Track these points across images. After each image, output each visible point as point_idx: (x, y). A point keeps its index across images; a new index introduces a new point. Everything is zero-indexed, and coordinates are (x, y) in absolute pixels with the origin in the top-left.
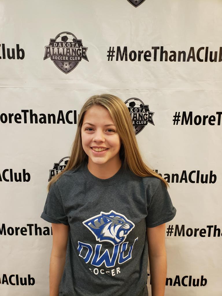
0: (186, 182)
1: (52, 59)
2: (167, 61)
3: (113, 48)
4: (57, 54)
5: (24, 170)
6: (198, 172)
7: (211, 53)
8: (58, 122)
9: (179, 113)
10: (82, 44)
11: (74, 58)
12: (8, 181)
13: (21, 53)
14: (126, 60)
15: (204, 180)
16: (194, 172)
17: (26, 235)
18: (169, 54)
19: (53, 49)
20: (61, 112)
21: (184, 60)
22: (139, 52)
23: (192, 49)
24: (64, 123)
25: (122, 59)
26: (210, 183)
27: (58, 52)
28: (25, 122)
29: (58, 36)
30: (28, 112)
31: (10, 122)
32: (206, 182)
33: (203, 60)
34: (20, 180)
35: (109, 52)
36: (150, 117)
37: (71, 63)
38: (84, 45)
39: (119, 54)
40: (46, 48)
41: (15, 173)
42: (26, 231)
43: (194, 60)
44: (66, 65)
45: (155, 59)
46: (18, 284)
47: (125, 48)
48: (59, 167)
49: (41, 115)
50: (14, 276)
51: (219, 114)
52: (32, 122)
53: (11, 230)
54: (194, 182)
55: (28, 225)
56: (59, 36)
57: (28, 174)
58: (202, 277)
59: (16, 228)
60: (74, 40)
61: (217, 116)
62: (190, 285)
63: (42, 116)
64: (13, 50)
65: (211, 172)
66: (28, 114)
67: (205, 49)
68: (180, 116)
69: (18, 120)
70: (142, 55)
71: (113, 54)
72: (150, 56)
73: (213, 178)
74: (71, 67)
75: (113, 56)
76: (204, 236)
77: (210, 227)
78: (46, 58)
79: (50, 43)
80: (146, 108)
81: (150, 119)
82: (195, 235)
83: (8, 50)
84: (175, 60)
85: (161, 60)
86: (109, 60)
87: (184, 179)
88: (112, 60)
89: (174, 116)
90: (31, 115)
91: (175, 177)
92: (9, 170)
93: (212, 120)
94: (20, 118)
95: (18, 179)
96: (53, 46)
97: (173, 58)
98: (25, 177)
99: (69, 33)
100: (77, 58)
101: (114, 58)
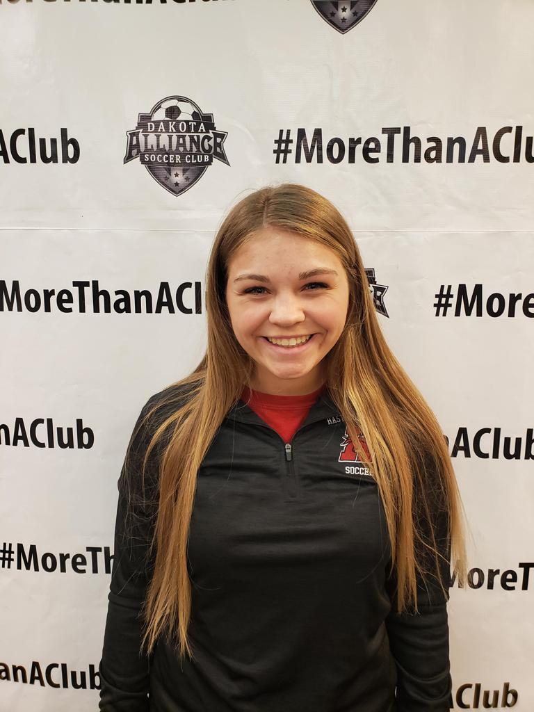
1: (143, 162)
4: (155, 148)
5: (79, 422)
11: (196, 158)
12: (42, 445)
13: (71, 148)
15: (512, 451)
19: (146, 137)
25: (309, 160)
26: (527, 458)
27: (158, 145)
29: (158, 107)
32: (517, 456)
34: (71, 445)
37: (187, 170)
40: (129, 136)
58: (507, 686)
62: (476, 705)
74: (187, 179)
78: (129, 157)
79: (138, 124)
83: (43, 141)
85: (405, 159)
92: (46, 422)
95: (66, 441)
96: (145, 130)
98: (82, 436)
100: (203, 158)
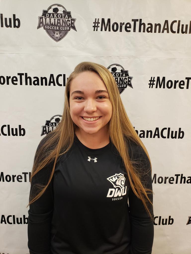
0: (159, 137)
1: (44, 28)
2: (145, 32)
3: (98, 19)
4: (49, 23)
5: (20, 126)
6: (169, 129)
7: (183, 25)
8: (50, 85)
9: (154, 78)
10: (71, 15)
11: (64, 28)
12: (6, 135)
13: (17, 22)
14: (110, 30)
15: (174, 136)
16: (166, 129)
17: (21, 181)
18: (147, 26)
19: (46, 19)
20: (52, 76)
21: (159, 32)
22: (121, 23)
23: (166, 22)
24: (54, 85)
25: (106, 30)
26: (179, 138)
28: (21, 84)
30: (24, 75)
31: (8, 84)
32: (175, 137)
33: (175, 32)
34: (16, 135)
35: (95, 23)
36: (129, 81)
37: (61, 32)
38: (73, 16)
39: (103, 25)
40: (39, 18)
41: (12, 129)
42: (21, 178)
43: (168, 32)
44: (57, 34)
45: (134, 30)
46: (14, 223)
47: (109, 20)
48: (50, 124)
49: (34, 78)
50: (11, 216)
51: (188, 79)
52: (26, 84)
53: (8, 177)
54: (165, 137)
55: (23, 173)
56: (51, 8)
57: (24, 129)
58: (170, 217)
59: (12, 175)
60: (64, 11)
61: (186, 81)
62: (159, 224)
63: (36, 79)
64: (10, 19)
65: (180, 129)
66: (24, 77)
67: (178, 22)
68: (155, 81)
69: (15, 82)
70: (124, 27)
71: (98, 25)
72: (130, 27)
73: (181, 134)
74: (61, 36)
75: (98, 27)
76: (173, 183)
77: (177, 176)
78: (39, 27)
79: (43, 14)
80: (126, 73)
81: (129, 83)
82: (165, 183)
83: (6, 19)
84: (151, 31)
85: (140, 31)
86: (94, 30)
87: (157, 135)
88: (97, 30)
89: (150, 81)
90: (26, 78)
91: (149, 133)
92: (7, 126)
93: (182, 85)
94: (17, 80)
95: (15, 133)
96: (45, 17)
97: (149, 29)
98: (21, 132)
99: (59, 5)
100: (67, 28)
101: (99, 29)
